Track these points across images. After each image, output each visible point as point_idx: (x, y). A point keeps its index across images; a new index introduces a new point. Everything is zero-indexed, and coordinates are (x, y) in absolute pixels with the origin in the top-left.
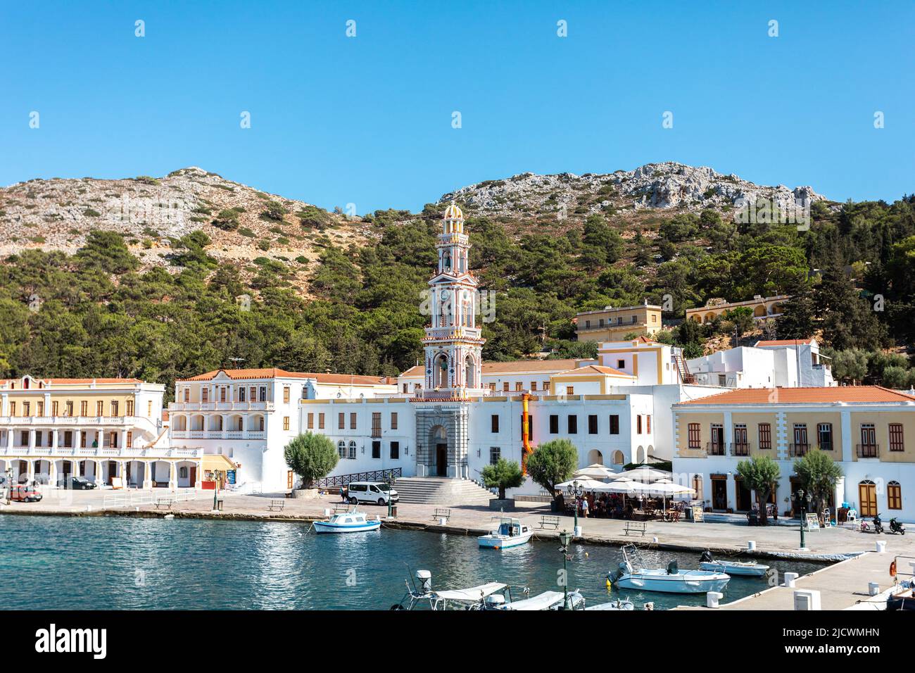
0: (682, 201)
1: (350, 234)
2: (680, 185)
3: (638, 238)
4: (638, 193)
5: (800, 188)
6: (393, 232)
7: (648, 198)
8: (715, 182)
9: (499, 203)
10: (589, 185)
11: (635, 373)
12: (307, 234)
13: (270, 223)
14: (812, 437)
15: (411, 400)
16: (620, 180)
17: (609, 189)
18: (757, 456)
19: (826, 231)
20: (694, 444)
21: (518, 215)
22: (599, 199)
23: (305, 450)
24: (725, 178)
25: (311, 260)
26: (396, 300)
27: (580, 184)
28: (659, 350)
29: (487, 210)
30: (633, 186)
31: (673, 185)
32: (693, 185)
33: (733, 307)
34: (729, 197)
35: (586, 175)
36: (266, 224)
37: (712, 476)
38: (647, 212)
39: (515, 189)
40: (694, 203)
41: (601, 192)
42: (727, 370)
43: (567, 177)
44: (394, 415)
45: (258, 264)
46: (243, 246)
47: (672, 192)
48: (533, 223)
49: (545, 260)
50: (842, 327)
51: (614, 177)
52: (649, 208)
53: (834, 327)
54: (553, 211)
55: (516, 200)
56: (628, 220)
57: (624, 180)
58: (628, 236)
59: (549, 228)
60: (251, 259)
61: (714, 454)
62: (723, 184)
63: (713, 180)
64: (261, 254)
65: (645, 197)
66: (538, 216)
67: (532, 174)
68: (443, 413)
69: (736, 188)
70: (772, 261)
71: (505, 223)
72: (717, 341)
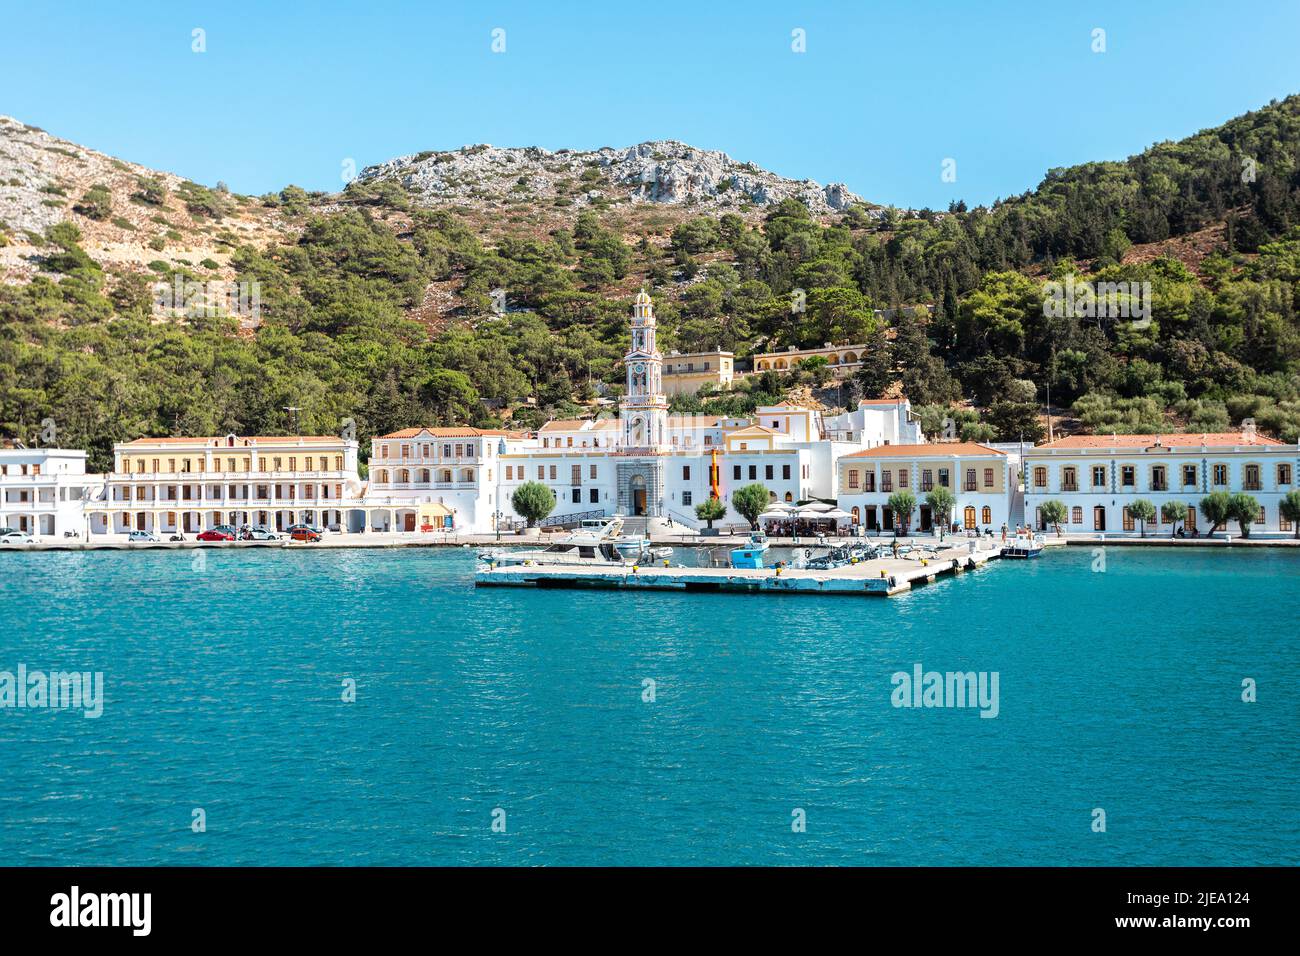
0: (690, 195)
1: (257, 225)
2: (687, 174)
3: (644, 245)
4: (635, 181)
5: (832, 185)
6: (320, 227)
7: (647, 189)
8: (730, 171)
9: (451, 186)
10: (568, 166)
11: (788, 432)
12: (200, 226)
13: (148, 208)
14: (935, 478)
15: (612, 455)
16: (609, 162)
17: (595, 172)
18: (898, 491)
19: (869, 250)
20: (853, 485)
21: (478, 205)
22: (584, 187)
23: (534, 497)
24: (742, 167)
25: (221, 264)
26: (365, 325)
27: (556, 164)
28: (807, 414)
29: (435, 195)
30: (627, 172)
31: (679, 173)
32: (704, 174)
33: (807, 356)
34: (747, 192)
35: (562, 152)
36: (144, 210)
37: (866, 507)
38: (647, 208)
39: (470, 167)
40: (705, 199)
41: (584, 178)
42: (852, 428)
43: (536, 152)
44: (593, 468)
45: (155, 270)
46: (126, 243)
47: (678, 183)
48: (502, 217)
49: (544, 275)
50: (920, 383)
51: (600, 156)
52: (649, 203)
53: (913, 383)
54: (525, 201)
55: (473, 183)
56: (625, 218)
57: (614, 162)
58: (629, 241)
59: (524, 225)
60: (144, 264)
61: (868, 491)
62: (740, 174)
63: (727, 168)
64: (155, 256)
65: (643, 187)
66: (506, 207)
67: (489, 145)
68: (642, 465)
69: (756, 181)
70: (839, 305)
71: (464, 215)
72: (799, 392)
